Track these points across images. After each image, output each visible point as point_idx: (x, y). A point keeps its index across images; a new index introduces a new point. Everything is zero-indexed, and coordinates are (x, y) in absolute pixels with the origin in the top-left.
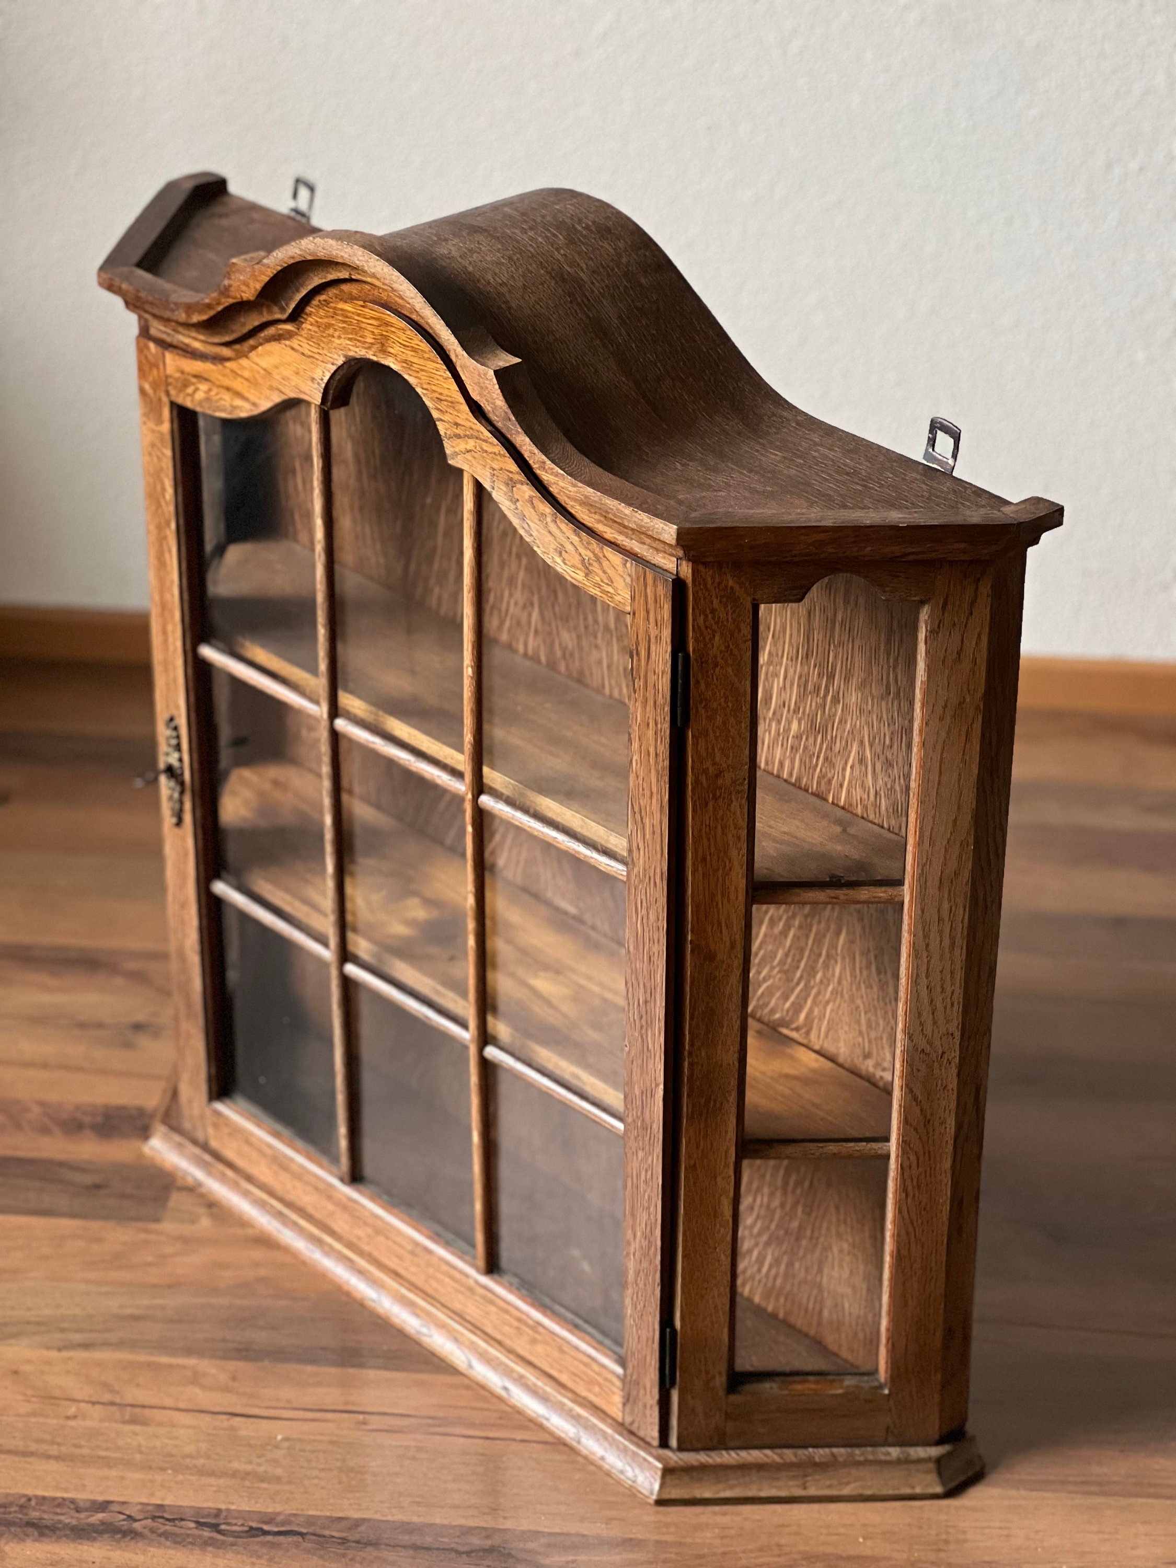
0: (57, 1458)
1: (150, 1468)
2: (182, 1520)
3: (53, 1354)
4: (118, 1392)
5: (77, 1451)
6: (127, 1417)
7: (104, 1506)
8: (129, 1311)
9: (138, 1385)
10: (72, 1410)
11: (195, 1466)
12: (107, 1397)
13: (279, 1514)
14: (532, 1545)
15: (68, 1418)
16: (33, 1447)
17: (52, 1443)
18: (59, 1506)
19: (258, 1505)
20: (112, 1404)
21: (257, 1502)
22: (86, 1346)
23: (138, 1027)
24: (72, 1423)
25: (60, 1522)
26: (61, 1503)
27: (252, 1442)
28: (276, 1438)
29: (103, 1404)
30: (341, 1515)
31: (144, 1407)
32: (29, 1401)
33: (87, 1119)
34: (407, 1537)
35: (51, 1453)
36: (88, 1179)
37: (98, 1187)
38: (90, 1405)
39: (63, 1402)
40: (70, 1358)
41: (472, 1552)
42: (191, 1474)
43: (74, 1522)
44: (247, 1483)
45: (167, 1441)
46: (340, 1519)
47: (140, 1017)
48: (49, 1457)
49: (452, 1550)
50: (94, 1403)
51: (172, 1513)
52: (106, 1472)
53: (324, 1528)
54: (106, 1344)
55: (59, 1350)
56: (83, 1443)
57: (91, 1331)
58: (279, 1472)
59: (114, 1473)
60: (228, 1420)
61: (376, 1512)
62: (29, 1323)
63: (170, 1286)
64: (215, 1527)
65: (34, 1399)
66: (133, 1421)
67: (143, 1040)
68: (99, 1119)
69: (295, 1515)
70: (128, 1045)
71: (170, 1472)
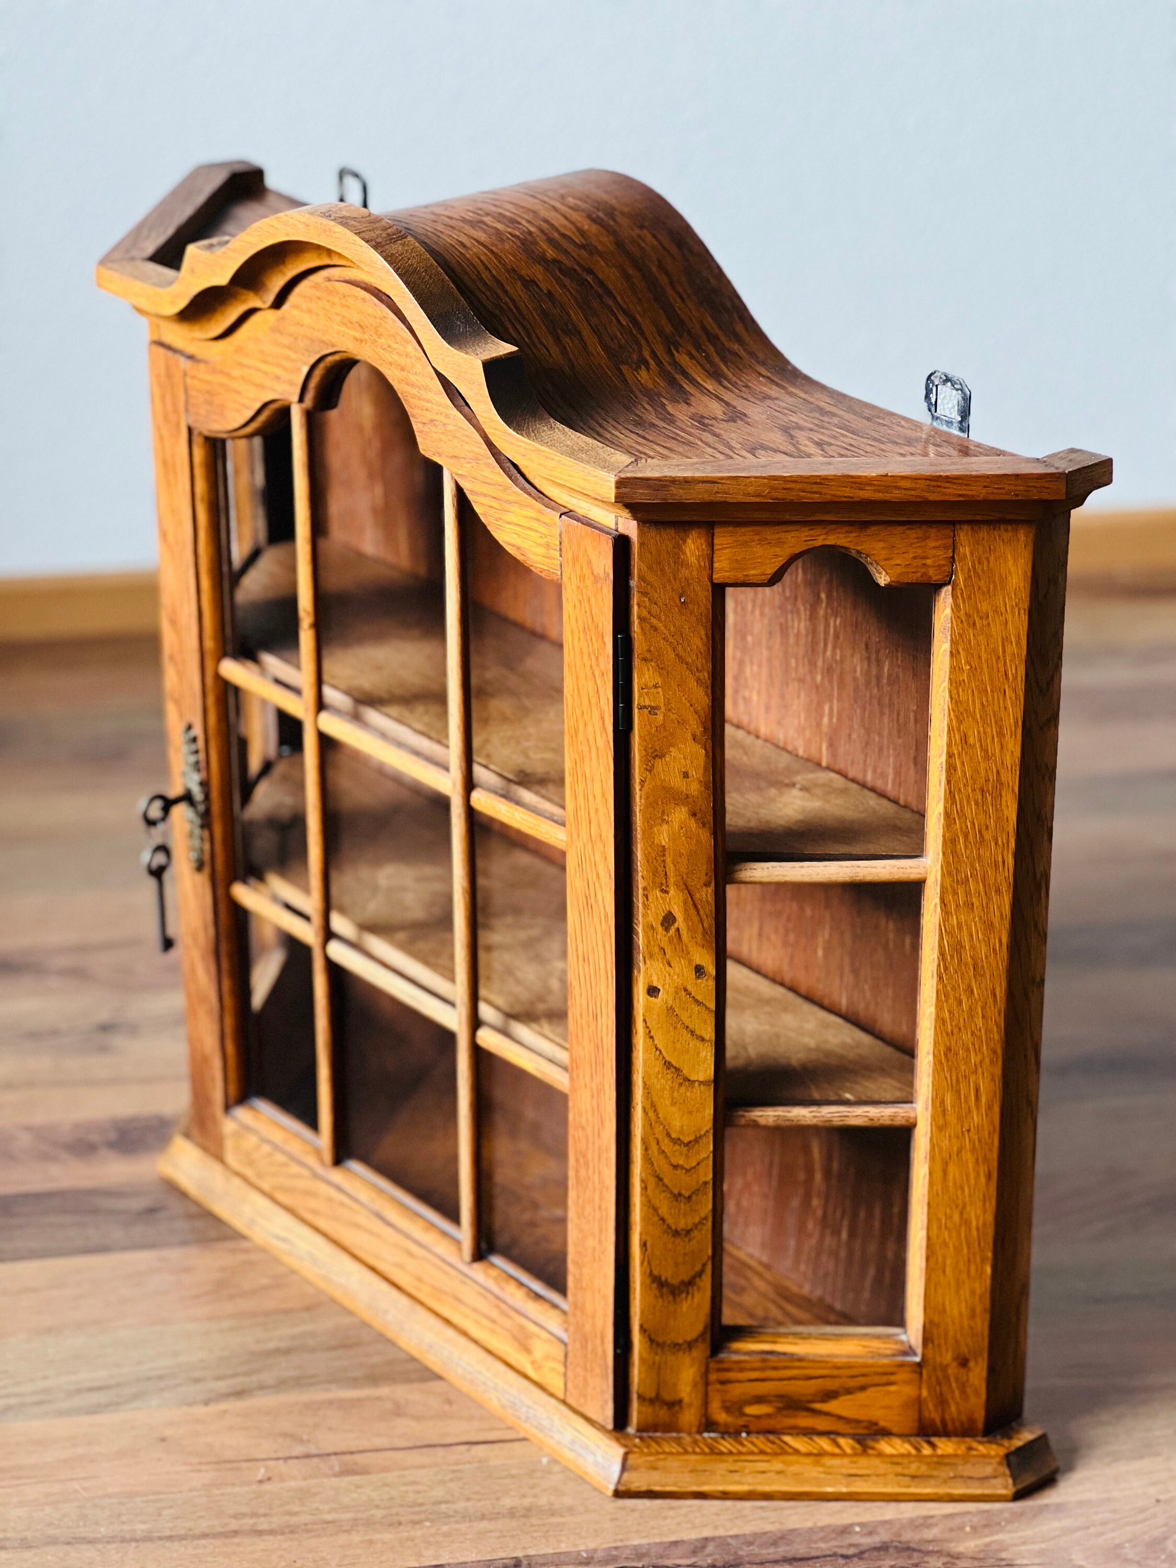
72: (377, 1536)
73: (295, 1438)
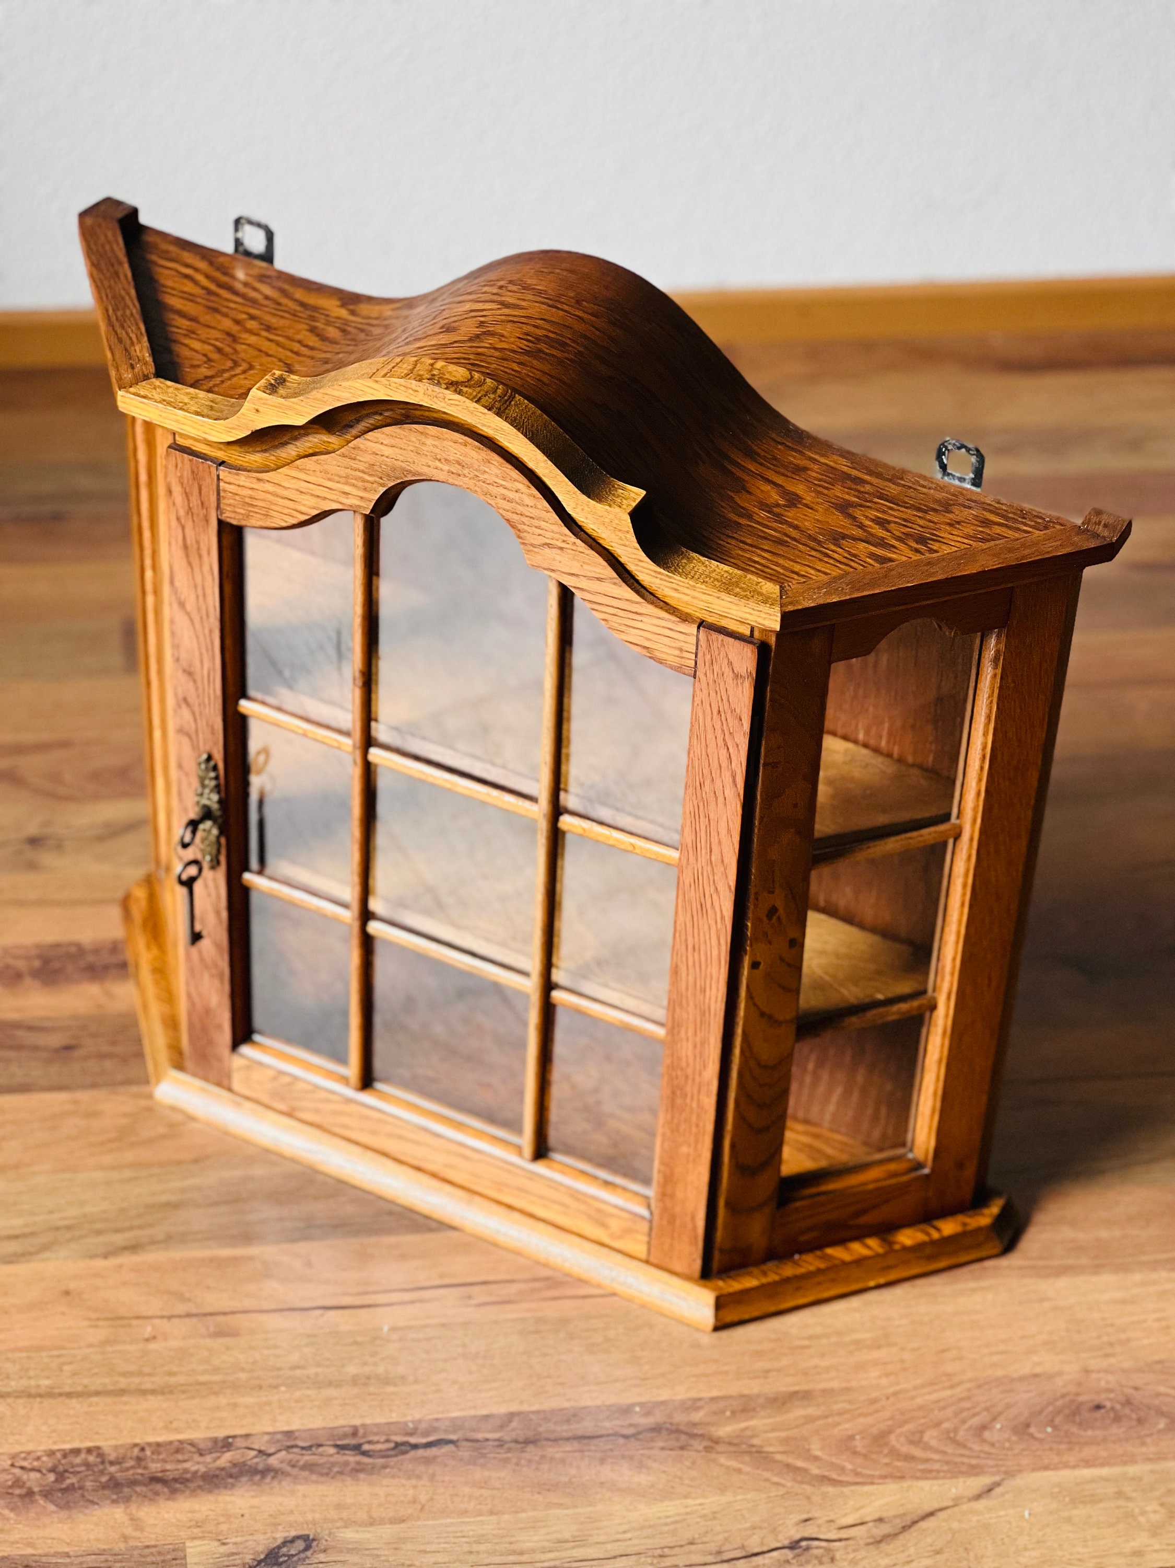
0: (154, 1392)
1: (260, 1387)
2: (320, 1446)
3: (100, 1263)
4: (189, 1300)
5: (173, 1380)
6: (212, 1329)
7: (226, 1444)
8: (163, 1198)
9: (208, 1288)
10: (148, 1331)
11: (308, 1377)
12: (181, 1308)
13: (420, 1421)
14: (697, 1417)
15: (147, 1340)
16: (123, 1382)
17: (140, 1374)
18: (178, 1451)
19: (394, 1415)
20: (189, 1315)
21: (391, 1411)
22: (134, 1248)
23: (34, 841)
24: (153, 1346)
25: (186, 1471)
26: (178, 1448)
27: (360, 1339)
28: (381, 1329)
29: (179, 1316)
30: (485, 1412)
31: (224, 1314)
32: (96, 1327)
33: (21, 965)
34: (565, 1427)
35: (144, 1387)
36: (56, 1040)
37: (68, 1048)
38: (165, 1321)
39: (135, 1322)
40: (120, 1266)
41: (639, 1433)
42: (308, 1388)
43: (203, 1469)
44: (372, 1389)
45: (266, 1352)
46: (487, 1417)
47: (32, 830)
48: (144, 1393)
49: (616, 1434)
50: (170, 1318)
51: (305, 1440)
52: (212, 1401)
53: (474, 1430)
54: (153, 1242)
55: (105, 1256)
56: (175, 1369)
57: (131, 1228)
58: (401, 1370)
59: (223, 1400)
60: (322, 1315)
61: (522, 1402)
62: (58, 1229)
63: (196, 1161)
64: (357, 1448)
65: (101, 1323)
66: (219, 1333)
67: (47, 858)
68: (37, 963)
69: (437, 1420)
70: (32, 866)
71: (283, 1389)
72: (241, 1400)
73: (181, 1297)
